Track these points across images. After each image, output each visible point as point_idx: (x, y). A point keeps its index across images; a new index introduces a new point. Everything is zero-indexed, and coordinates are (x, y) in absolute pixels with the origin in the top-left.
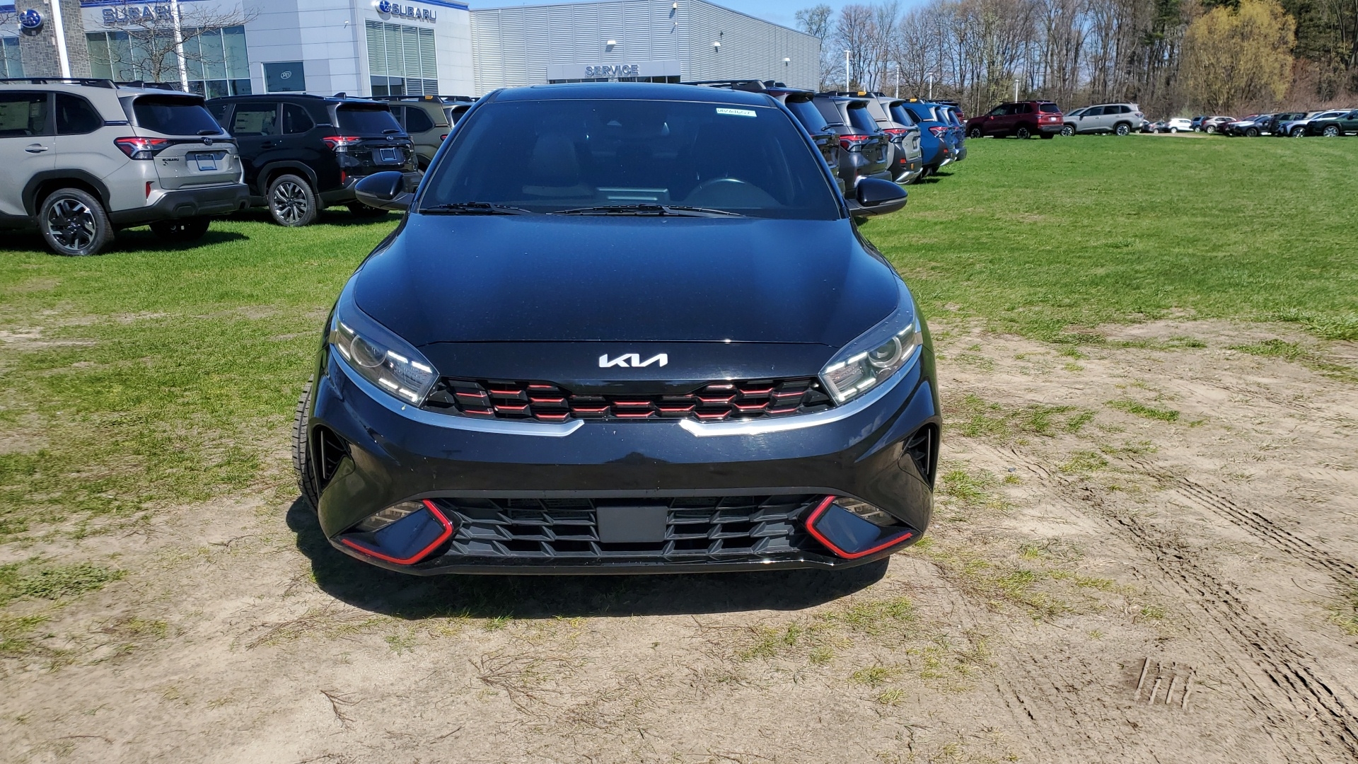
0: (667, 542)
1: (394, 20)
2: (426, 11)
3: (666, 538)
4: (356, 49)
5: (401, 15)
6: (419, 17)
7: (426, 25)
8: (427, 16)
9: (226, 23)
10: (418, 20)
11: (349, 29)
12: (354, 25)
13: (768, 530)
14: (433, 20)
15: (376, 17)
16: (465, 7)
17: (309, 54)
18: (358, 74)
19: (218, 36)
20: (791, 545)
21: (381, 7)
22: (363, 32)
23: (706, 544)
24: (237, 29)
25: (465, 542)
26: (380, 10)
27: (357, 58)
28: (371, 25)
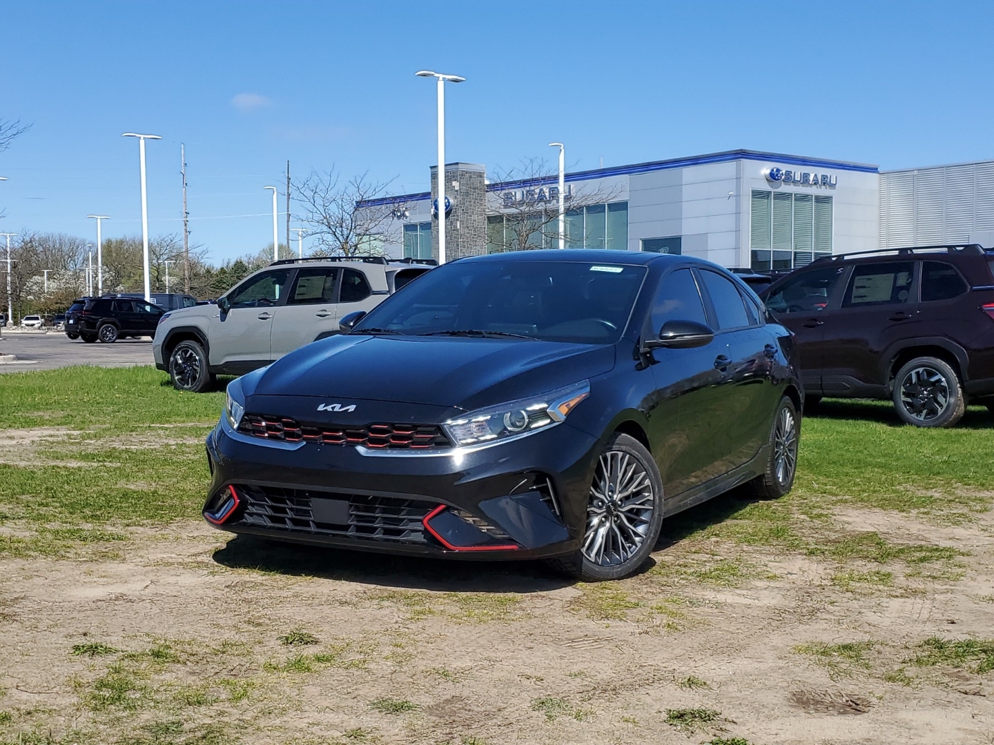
0: (350, 526)
1: (784, 188)
2: (824, 177)
3: (349, 523)
4: (738, 221)
5: (795, 182)
6: (815, 184)
7: (823, 191)
8: (825, 182)
9: (591, 202)
10: (814, 187)
11: (733, 200)
12: (738, 196)
13: (411, 526)
14: (833, 186)
15: (765, 187)
16: (874, 170)
17: (688, 229)
18: (737, 248)
19: (603, 214)
20: (424, 538)
21: (772, 174)
22: (747, 202)
23: (373, 530)
24: (623, 206)
25: (251, 514)
26: (770, 178)
27: (738, 231)
28: (757, 194)
